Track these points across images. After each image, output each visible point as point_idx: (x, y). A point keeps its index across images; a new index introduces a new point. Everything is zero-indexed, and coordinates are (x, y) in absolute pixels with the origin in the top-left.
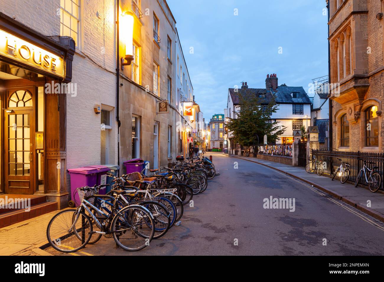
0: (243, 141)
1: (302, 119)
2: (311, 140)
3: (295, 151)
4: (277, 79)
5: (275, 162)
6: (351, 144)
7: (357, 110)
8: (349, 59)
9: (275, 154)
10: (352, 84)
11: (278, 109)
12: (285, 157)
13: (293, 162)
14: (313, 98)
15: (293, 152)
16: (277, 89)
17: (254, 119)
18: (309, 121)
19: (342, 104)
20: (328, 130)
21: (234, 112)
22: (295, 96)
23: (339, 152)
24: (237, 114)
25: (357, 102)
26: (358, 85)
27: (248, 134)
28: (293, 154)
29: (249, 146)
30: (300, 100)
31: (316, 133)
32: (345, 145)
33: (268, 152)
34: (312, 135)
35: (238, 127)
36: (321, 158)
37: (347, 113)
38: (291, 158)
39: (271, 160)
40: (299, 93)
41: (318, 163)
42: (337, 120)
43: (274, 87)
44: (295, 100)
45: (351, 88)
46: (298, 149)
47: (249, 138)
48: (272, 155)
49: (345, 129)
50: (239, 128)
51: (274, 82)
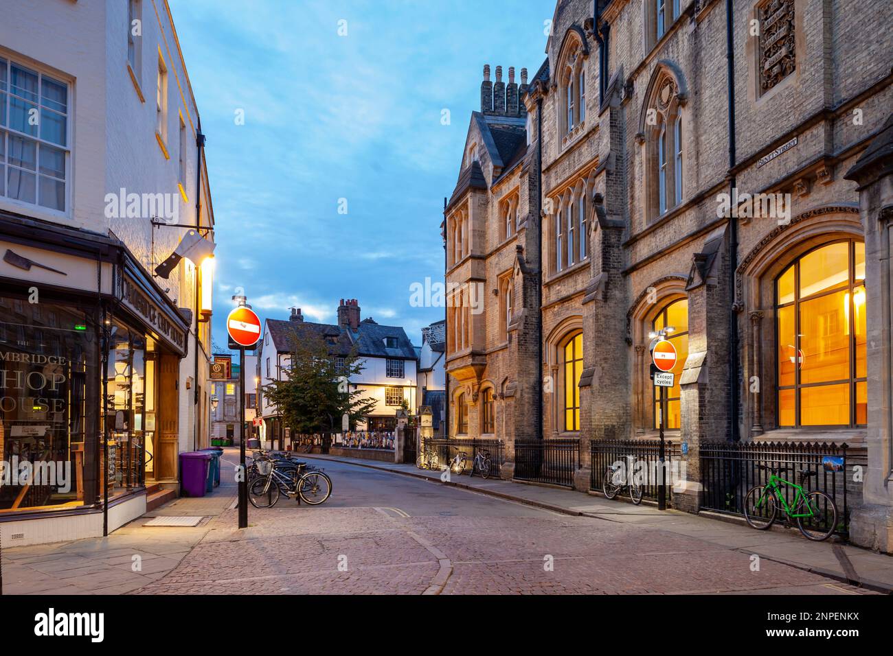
0: (302, 424)
1: (402, 387)
2: (423, 424)
3: (399, 440)
4: (358, 310)
5: (365, 459)
6: (469, 430)
7: (475, 391)
8: (468, 329)
9: (366, 447)
10: (469, 361)
11: (364, 368)
12: (383, 450)
13: (397, 458)
14: (421, 348)
15: (396, 441)
16: (359, 329)
17: (321, 384)
18: (414, 390)
19: (461, 380)
20: (445, 408)
21: (279, 367)
22: (390, 344)
23: (456, 440)
24: (285, 372)
25: (475, 381)
26: (476, 362)
27: (311, 412)
28: (396, 445)
29: (313, 434)
30: (399, 352)
31: (429, 414)
32: (464, 431)
33: (351, 443)
34: (424, 418)
35: (291, 398)
36: (435, 448)
37: (466, 393)
38: (393, 451)
39: (358, 456)
40: (397, 338)
41: (432, 454)
42: (454, 400)
43: (354, 324)
44: (391, 352)
45: (469, 365)
46: (403, 438)
47: (313, 418)
48: (360, 448)
49: (463, 411)
50: (294, 400)
51: (352, 314)
